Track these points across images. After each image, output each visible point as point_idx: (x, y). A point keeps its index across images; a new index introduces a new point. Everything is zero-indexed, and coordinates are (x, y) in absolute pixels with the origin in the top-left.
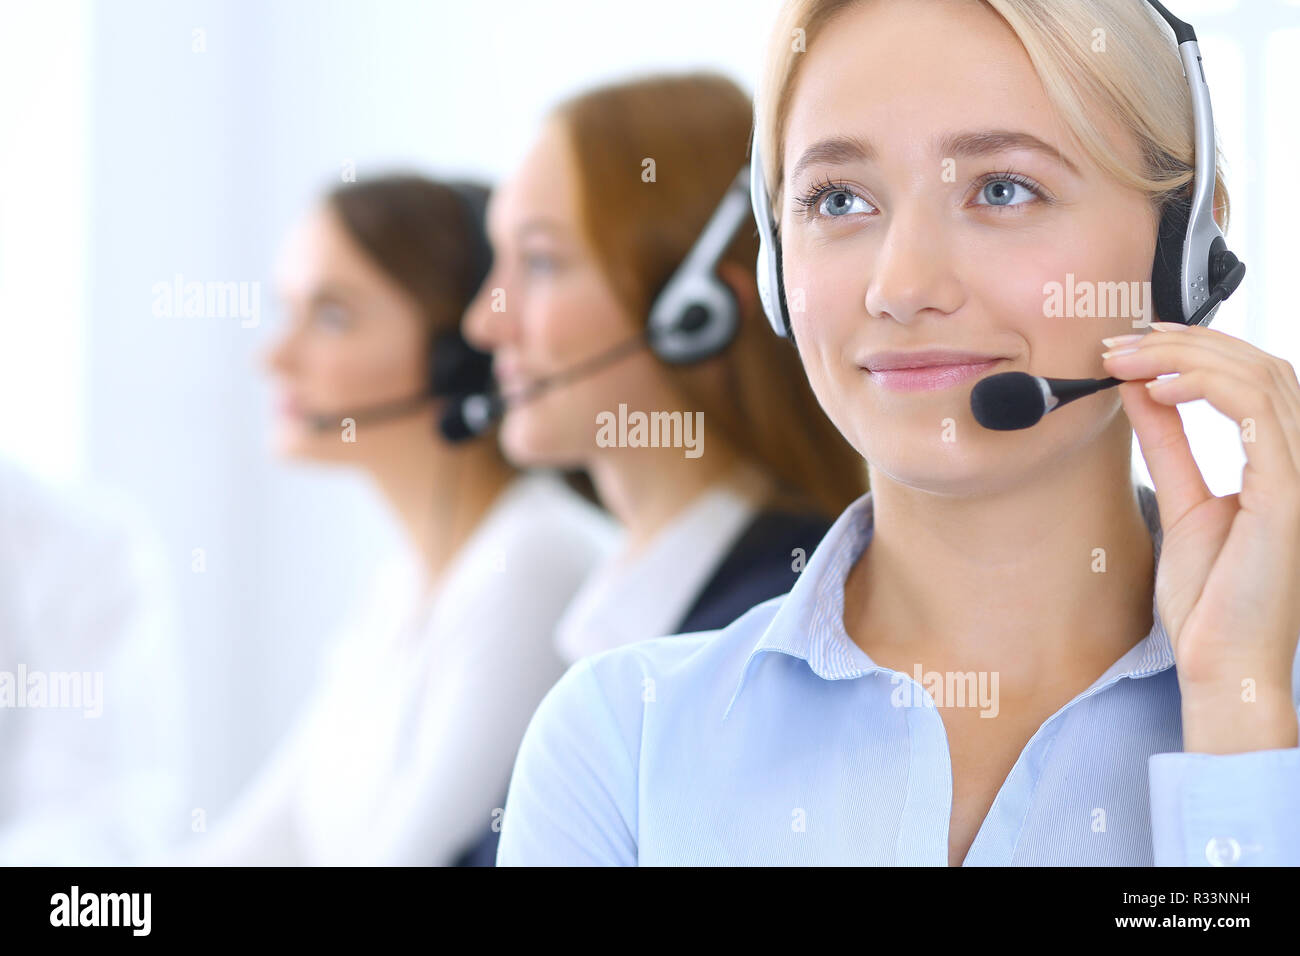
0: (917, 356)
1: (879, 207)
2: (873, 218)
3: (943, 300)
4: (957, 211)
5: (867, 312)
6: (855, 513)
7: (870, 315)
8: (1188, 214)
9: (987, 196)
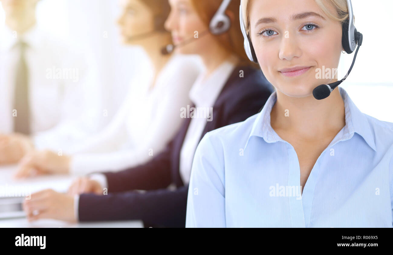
0: (293, 68)
1: (278, 32)
2: (277, 35)
3: (298, 55)
4: (298, 32)
5: (279, 58)
6: (272, 97)
7: (280, 59)
8: (348, 25)
9: (306, 28)
